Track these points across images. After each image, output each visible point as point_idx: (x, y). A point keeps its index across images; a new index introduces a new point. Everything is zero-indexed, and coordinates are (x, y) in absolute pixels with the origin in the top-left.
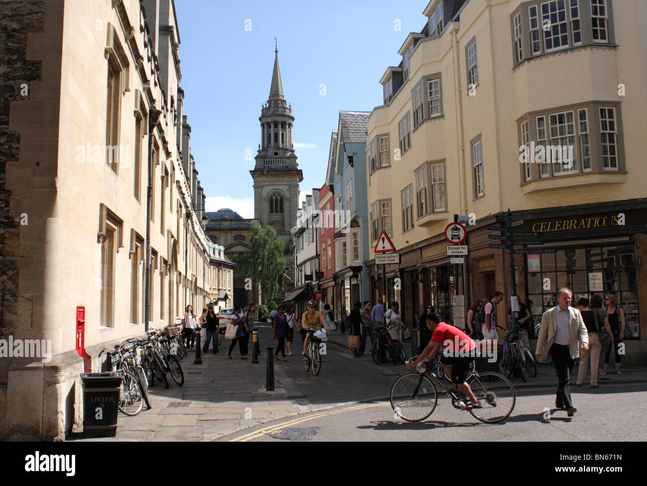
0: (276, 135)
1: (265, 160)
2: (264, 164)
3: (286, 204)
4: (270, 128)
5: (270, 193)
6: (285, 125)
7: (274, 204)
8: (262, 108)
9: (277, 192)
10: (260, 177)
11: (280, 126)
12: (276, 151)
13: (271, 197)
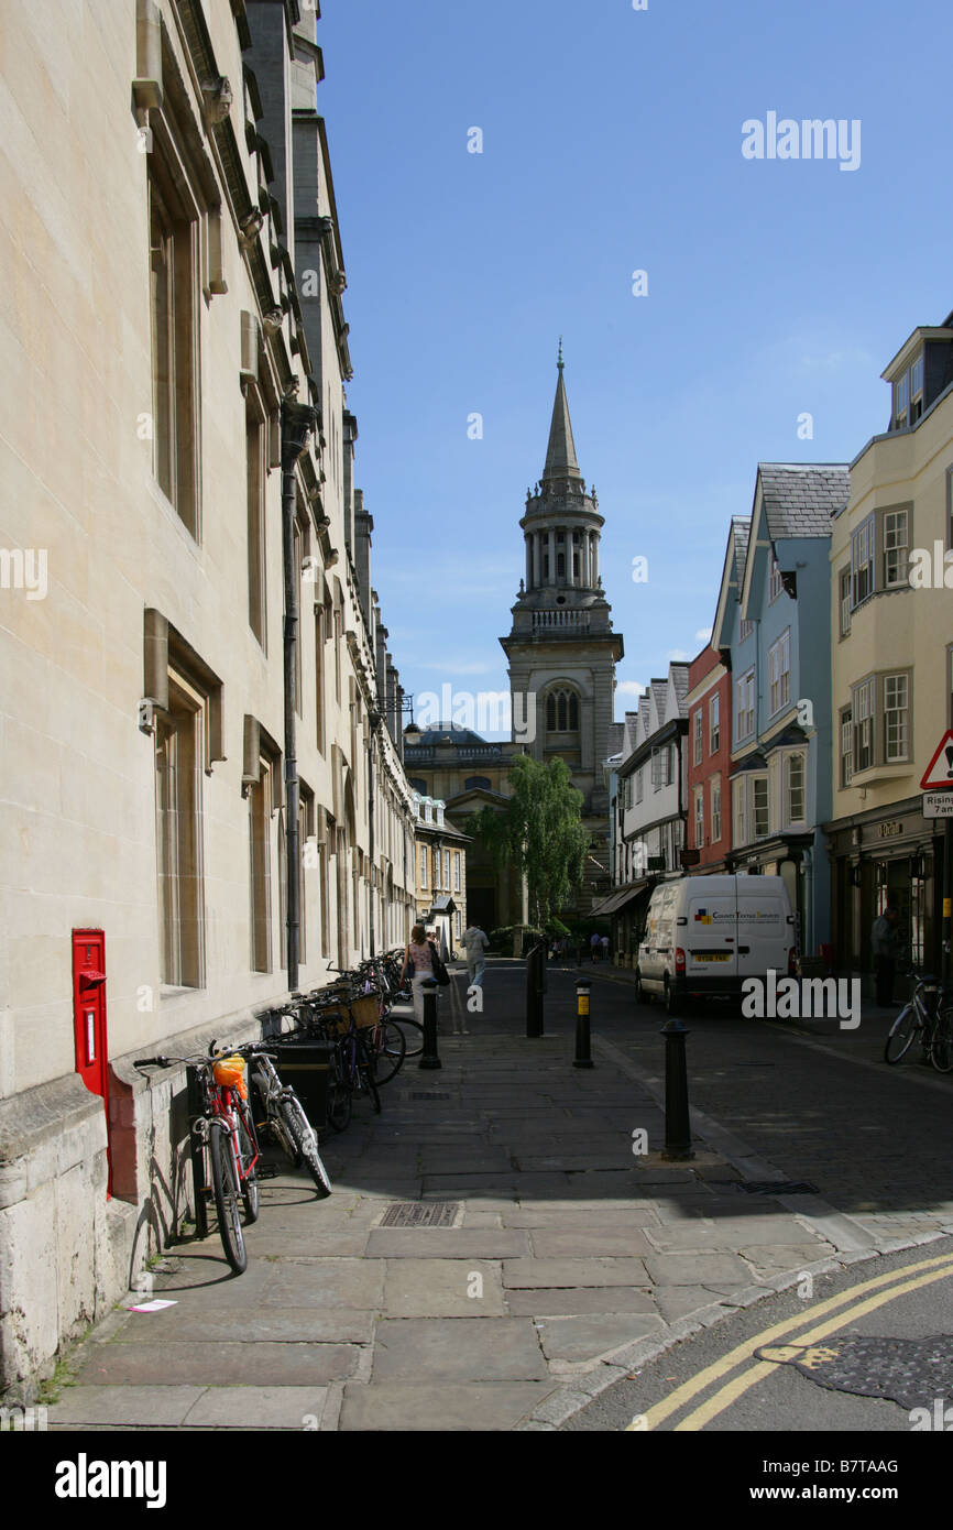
0: (562, 558)
1: (536, 613)
2: (534, 623)
3: (585, 711)
4: (547, 542)
5: (548, 686)
6: (582, 535)
7: (557, 710)
8: (526, 499)
9: (562, 685)
10: (523, 651)
11: (570, 539)
12: (561, 594)
13: (551, 694)
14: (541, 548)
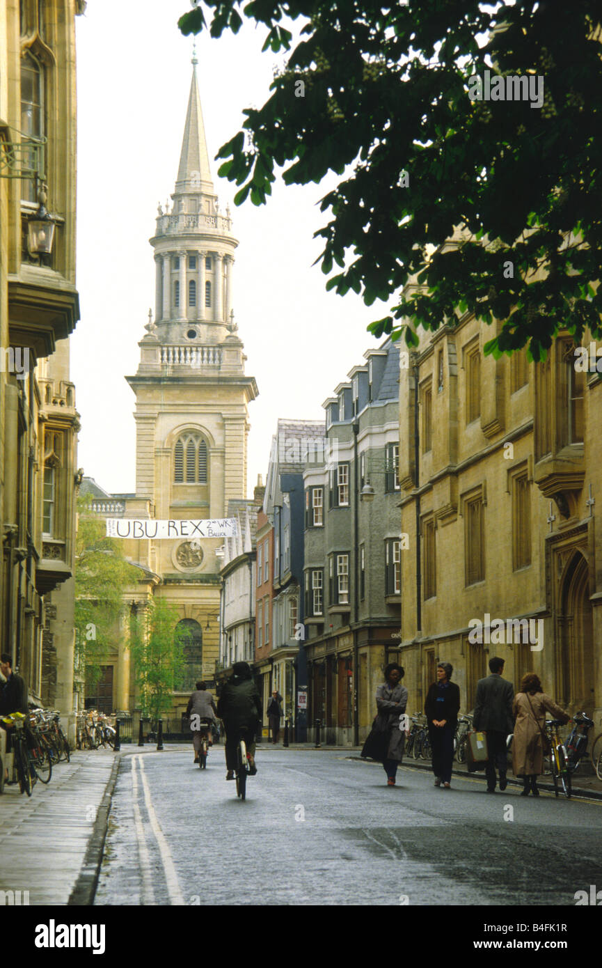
0: (193, 284)
1: (165, 349)
2: (162, 359)
3: (215, 464)
4: (177, 266)
5: (175, 432)
6: (215, 261)
7: (185, 459)
8: (157, 215)
9: (191, 431)
10: (152, 391)
11: (202, 263)
12: (192, 327)
13: (179, 441)
14: (171, 274)
